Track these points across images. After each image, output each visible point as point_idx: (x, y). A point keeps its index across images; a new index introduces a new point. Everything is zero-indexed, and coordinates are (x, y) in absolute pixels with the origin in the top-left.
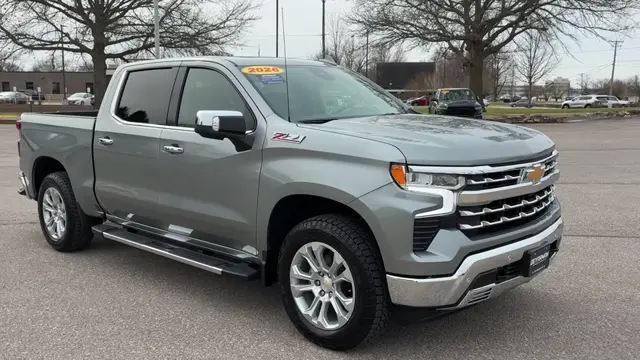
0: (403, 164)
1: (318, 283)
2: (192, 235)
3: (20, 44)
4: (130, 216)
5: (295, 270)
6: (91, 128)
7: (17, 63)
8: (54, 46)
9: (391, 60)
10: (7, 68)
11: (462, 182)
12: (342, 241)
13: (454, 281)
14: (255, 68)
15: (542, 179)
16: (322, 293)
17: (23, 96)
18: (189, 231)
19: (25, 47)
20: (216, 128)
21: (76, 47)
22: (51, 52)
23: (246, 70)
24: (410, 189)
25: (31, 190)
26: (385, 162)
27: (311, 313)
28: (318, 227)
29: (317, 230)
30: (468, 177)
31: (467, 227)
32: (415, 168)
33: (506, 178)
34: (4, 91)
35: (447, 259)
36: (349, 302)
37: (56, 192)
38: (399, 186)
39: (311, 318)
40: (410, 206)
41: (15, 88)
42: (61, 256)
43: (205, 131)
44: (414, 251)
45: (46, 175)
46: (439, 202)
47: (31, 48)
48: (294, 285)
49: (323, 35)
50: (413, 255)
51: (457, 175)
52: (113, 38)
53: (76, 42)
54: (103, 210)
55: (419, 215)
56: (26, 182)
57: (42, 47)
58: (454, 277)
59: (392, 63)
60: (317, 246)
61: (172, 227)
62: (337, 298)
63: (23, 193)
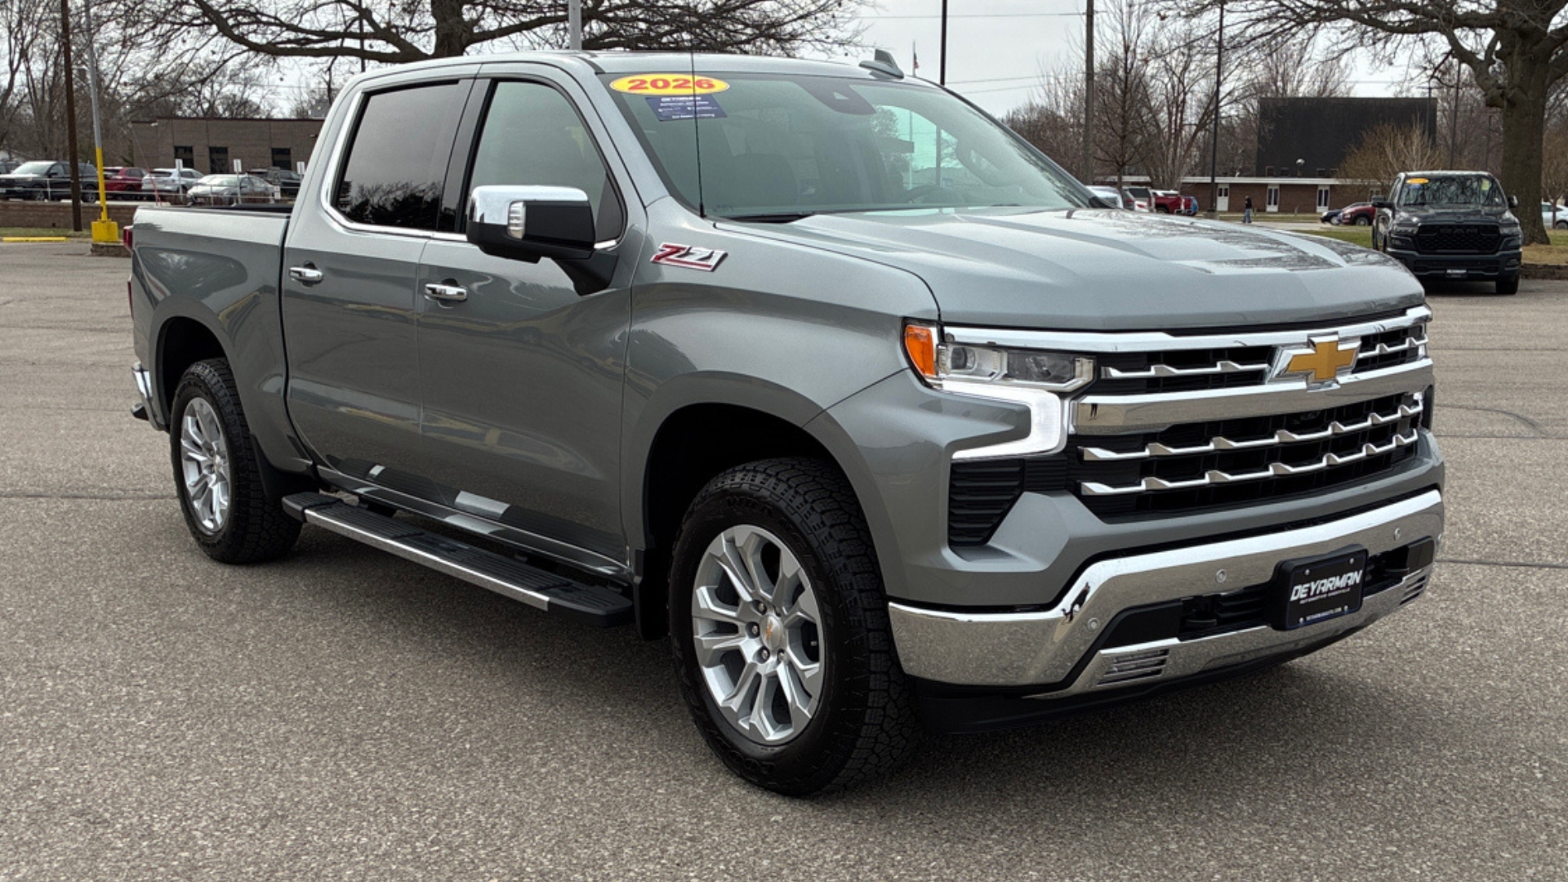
0: (929, 322)
1: (754, 630)
2: (504, 518)
3: (241, 39)
4: (376, 471)
5: (703, 596)
6: (277, 243)
7: (254, 96)
8: (334, 44)
9: (1304, 90)
10: (229, 108)
11: (1084, 373)
12: (796, 519)
13: (1054, 622)
14: (649, 78)
15: (1344, 379)
16: (762, 655)
17: (260, 185)
18: (499, 508)
19: (255, 48)
20: (517, 231)
21: (391, 49)
22: (325, 61)
23: (622, 85)
24: (948, 386)
25: (156, 404)
26: (890, 318)
27: (735, 705)
28: (745, 487)
29: (744, 493)
30: (1102, 359)
31: (1098, 488)
32: (960, 334)
33: (1218, 368)
34: (213, 171)
35: (1033, 565)
36: (813, 670)
37: (208, 408)
38: (921, 379)
39: (737, 716)
40: (941, 429)
41: (237, 164)
42: (224, 572)
43: (492, 240)
44: (953, 545)
45: (188, 365)
46: (1019, 422)
47: (273, 50)
48: (702, 636)
49: (1090, 13)
50: (948, 554)
51: (1073, 355)
52: (490, 22)
53: (387, 33)
54: (310, 454)
55: (961, 455)
56: (144, 383)
57: (301, 48)
58: (1055, 613)
59: (1304, 99)
60: (745, 534)
61: (464, 499)
62: (791, 665)
63: (141, 414)
